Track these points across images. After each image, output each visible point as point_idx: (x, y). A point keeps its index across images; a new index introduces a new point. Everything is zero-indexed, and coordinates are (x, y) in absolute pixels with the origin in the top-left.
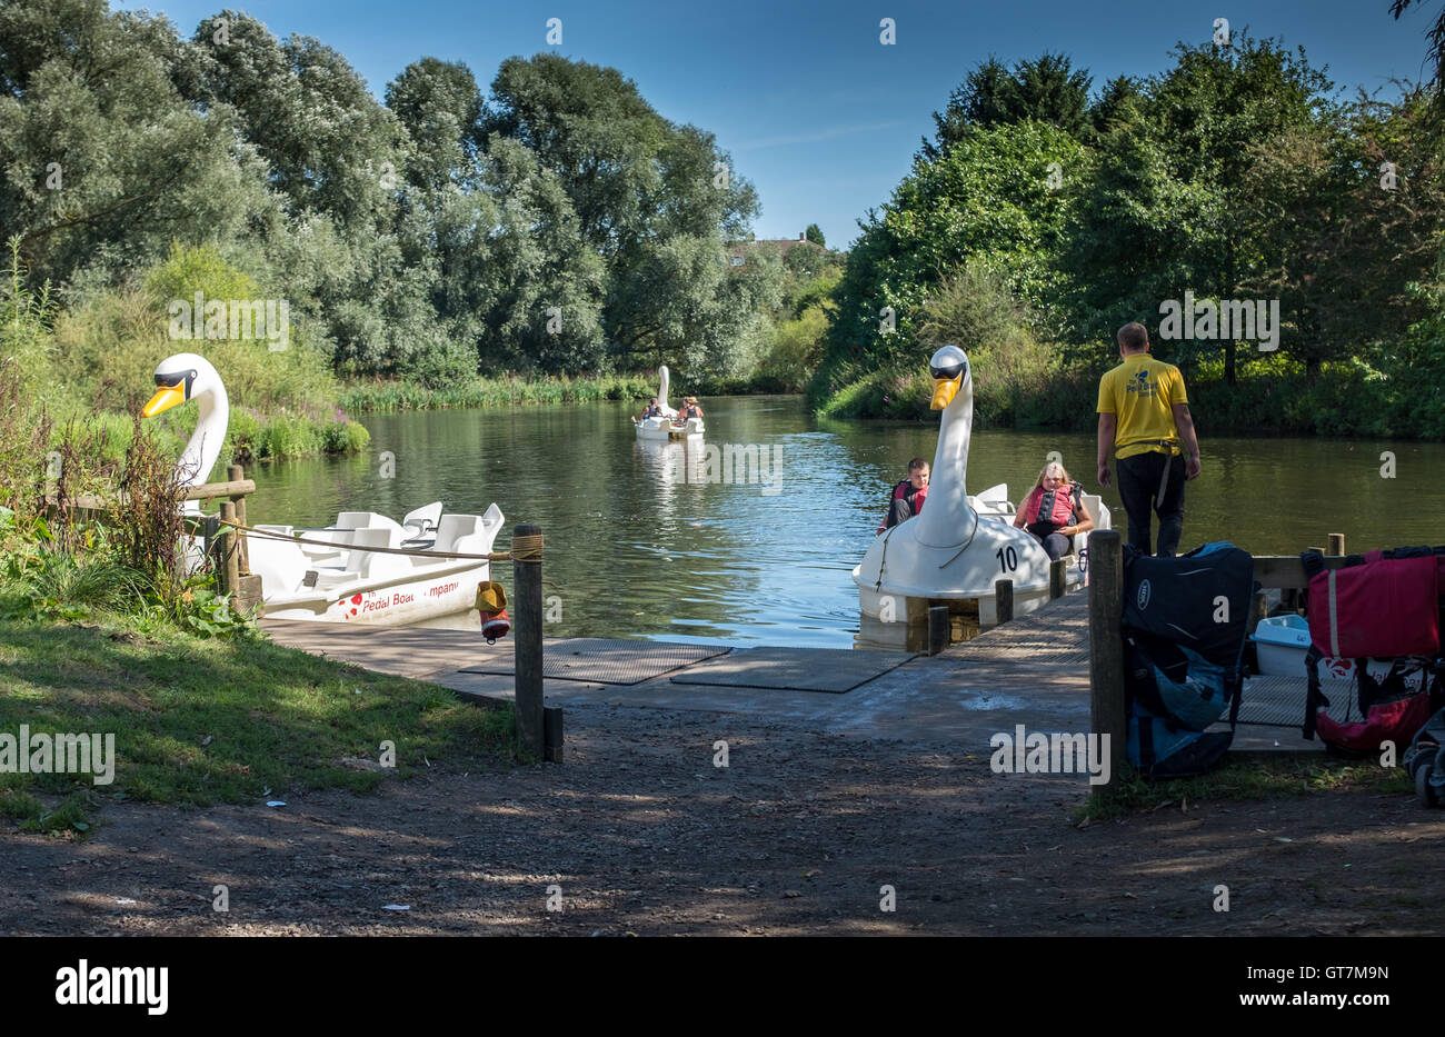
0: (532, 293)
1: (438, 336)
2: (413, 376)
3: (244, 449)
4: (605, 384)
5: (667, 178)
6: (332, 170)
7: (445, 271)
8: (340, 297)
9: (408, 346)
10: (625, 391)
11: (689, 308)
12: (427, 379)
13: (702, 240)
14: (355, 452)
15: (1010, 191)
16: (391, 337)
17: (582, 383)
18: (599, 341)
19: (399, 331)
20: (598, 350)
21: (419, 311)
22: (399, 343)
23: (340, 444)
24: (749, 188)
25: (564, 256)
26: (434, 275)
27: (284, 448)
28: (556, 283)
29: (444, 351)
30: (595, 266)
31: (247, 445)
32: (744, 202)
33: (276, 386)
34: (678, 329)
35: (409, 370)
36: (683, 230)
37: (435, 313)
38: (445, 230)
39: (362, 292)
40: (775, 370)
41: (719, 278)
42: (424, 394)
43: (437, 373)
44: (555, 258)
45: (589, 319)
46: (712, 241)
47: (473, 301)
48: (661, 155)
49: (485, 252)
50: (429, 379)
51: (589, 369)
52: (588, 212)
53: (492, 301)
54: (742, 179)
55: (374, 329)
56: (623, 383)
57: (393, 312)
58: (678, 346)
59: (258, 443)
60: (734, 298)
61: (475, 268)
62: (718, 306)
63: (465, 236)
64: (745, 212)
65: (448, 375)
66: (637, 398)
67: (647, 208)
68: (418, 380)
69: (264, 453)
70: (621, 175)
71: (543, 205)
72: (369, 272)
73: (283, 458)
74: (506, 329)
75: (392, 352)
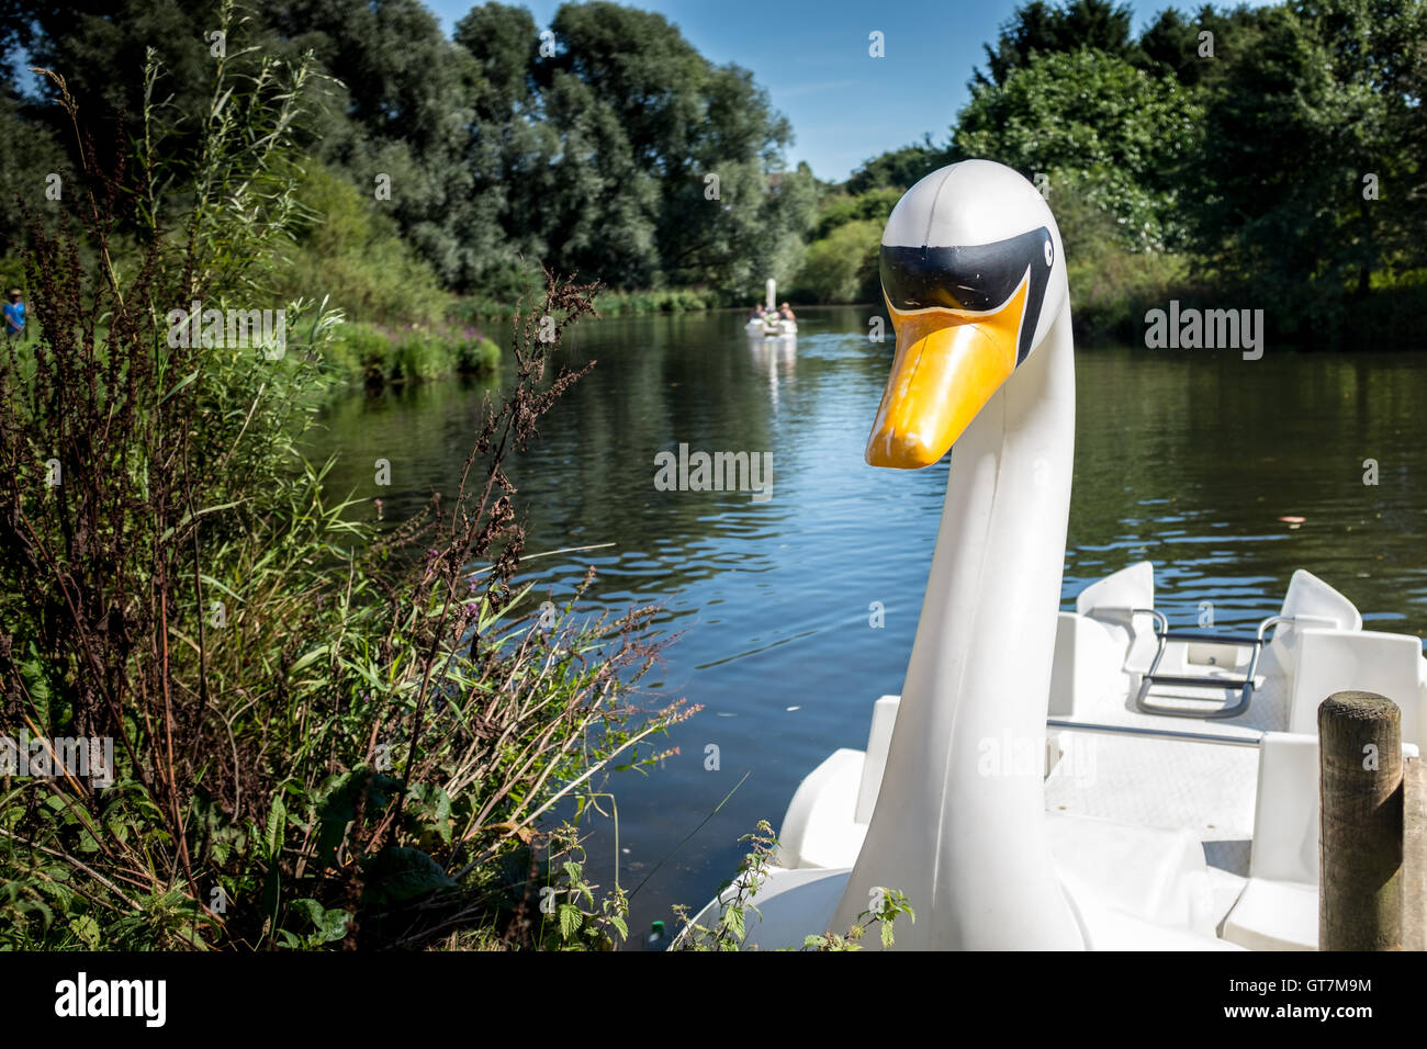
0: (592, 213)
1: (507, 254)
2: (485, 291)
3: (376, 371)
4: (659, 297)
5: (710, 112)
6: (409, 103)
7: (511, 197)
8: (419, 219)
9: (478, 265)
10: (676, 304)
11: (734, 227)
12: (499, 293)
13: (744, 167)
14: (490, 371)
15: (1076, 112)
16: (463, 258)
17: (639, 297)
18: (654, 260)
19: (470, 253)
20: (654, 268)
21: (490, 234)
22: (470, 262)
23: (473, 362)
24: (784, 122)
25: (619, 179)
26: (502, 201)
27: (418, 367)
28: (612, 207)
29: (513, 268)
30: (649, 188)
31: (376, 366)
32: (781, 133)
33: (390, 300)
34: (724, 247)
35: (481, 286)
36: (727, 157)
37: (503, 235)
38: (510, 158)
39: (437, 215)
40: (810, 284)
41: (759, 201)
42: (497, 306)
43: (508, 288)
44: (611, 182)
45: (642, 238)
46: (754, 166)
47: (536, 223)
48: (704, 91)
49: (549, 179)
50: (502, 293)
51: (645, 284)
52: (640, 140)
53: (553, 222)
54: (779, 112)
55: (448, 248)
56: (675, 296)
57: (465, 235)
58: (723, 263)
59: (390, 363)
60: (774, 218)
61: (539, 193)
62: (762, 226)
63: (530, 162)
64: (781, 141)
65: (519, 290)
66: (687, 310)
67: (691, 138)
68: (490, 295)
69: (396, 373)
70: (670, 107)
71: (598, 134)
72: (442, 195)
73: (418, 381)
74: (567, 248)
75: (464, 268)
